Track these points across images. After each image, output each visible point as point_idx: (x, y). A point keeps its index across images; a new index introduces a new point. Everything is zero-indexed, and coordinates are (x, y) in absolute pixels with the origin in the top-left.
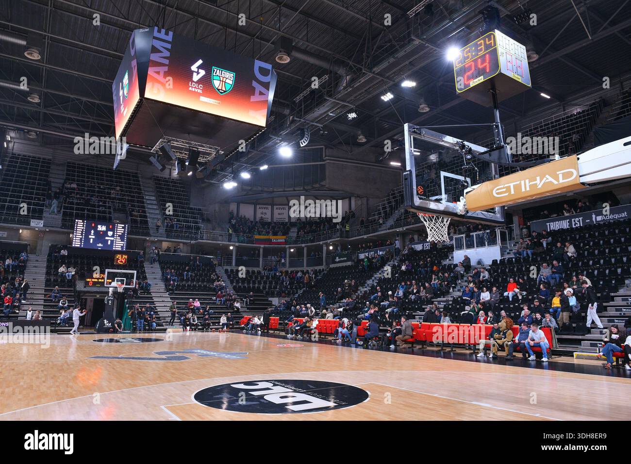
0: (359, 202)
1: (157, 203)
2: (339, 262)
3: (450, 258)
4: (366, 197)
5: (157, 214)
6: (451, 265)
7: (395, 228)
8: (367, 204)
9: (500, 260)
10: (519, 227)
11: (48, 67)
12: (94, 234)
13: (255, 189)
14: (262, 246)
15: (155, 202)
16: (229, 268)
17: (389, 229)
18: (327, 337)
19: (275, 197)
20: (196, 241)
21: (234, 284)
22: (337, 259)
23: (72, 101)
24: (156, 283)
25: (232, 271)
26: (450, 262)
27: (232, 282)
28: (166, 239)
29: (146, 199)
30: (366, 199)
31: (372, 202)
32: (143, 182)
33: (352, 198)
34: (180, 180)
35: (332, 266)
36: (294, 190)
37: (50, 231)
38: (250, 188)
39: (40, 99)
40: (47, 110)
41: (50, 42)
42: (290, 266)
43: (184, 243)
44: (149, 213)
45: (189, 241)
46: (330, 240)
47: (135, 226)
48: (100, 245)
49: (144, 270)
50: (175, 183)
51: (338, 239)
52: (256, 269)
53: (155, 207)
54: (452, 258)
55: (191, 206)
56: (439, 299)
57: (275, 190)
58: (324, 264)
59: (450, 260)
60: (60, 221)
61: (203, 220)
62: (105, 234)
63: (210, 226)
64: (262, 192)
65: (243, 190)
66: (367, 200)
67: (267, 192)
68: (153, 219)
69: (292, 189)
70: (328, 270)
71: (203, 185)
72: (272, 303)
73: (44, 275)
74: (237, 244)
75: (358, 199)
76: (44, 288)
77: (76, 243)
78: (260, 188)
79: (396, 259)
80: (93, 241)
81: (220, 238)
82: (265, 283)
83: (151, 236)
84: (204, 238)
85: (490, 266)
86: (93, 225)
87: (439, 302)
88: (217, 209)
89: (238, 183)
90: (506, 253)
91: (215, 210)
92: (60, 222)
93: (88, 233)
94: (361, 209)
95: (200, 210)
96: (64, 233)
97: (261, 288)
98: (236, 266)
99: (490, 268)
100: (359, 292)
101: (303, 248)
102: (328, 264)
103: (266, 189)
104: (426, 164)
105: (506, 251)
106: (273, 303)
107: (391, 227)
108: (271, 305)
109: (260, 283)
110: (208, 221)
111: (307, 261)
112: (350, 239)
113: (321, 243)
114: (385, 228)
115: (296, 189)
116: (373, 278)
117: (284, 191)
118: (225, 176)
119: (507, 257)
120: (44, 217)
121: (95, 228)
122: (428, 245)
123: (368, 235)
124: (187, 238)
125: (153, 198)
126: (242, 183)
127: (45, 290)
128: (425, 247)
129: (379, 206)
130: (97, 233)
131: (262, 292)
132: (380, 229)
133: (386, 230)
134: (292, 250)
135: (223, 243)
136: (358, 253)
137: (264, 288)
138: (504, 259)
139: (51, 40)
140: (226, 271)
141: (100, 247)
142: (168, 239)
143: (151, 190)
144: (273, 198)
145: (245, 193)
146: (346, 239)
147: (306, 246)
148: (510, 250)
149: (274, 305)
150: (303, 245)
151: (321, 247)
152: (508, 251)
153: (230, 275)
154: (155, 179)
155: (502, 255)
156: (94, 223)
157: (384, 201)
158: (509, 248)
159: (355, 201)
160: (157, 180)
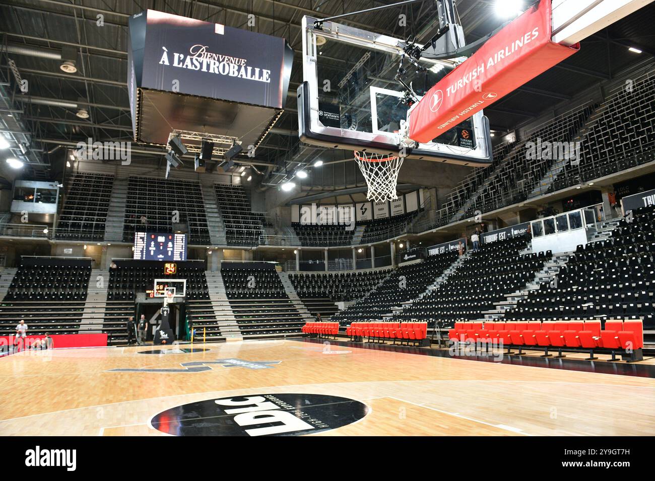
0: (428, 194)
1: (218, 211)
2: (409, 260)
3: (529, 246)
4: (435, 187)
5: (218, 222)
6: (529, 254)
7: (466, 218)
8: (437, 195)
9: (587, 245)
10: (610, 205)
11: (93, 81)
12: (155, 246)
13: (314, 188)
14: (327, 248)
15: (216, 210)
16: (293, 273)
17: (460, 220)
18: (385, 342)
19: (338, 196)
20: (257, 247)
21: (299, 289)
22: (406, 257)
23: (121, 114)
24: (217, 291)
25: (296, 276)
26: (529, 252)
27: (296, 288)
28: (226, 246)
29: (206, 208)
30: (434, 189)
31: (442, 192)
32: (203, 191)
33: (420, 190)
34: (242, 186)
35: (401, 265)
36: (357, 187)
37: (112, 245)
38: (309, 188)
39: (88, 114)
40: (101, 125)
41: (89, 55)
42: (358, 268)
43: (245, 250)
44: (209, 221)
45: (250, 248)
46: (397, 237)
47: (196, 236)
48: (161, 256)
49: (206, 280)
50: (237, 189)
51: (406, 235)
52: (321, 273)
53: (216, 215)
54: (531, 246)
55: (252, 212)
56: (513, 294)
57: (337, 188)
58: (393, 262)
59: (528, 249)
60: (122, 234)
61: (265, 225)
62: (165, 244)
63: (272, 230)
64: (323, 191)
65: (302, 191)
66: (437, 191)
67: (328, 191)
68: (214, 227)
69: (354, 186)
70: (397, 269)
71: (263, 189)
72: (337, 308)
73: (107, 289)
74: (300, 248)
75: (427, 190)
76: (105, 301)
77: (137, 256)
78: (320, 188)
79: (468, 253)
80: (154, 253)
81: (283, 242)
82: (331, 287)
83: (211, 244)
84: (266, 243)
85: (574, 253)
86: (153, 237)
87: (513, 298)
88: (278, 213)
89: (297, 184)
90: (594, 236)
91: (276, 214)
92: (121, 236)
93: (148, 245)
94: (430, 201)
95: (261, 215)
96: (126, 247)
97: (327, 292)
98: (300, 270)
99: (574, 254)
100: (427, 291)
101: (370, 247)
102: (396, 263)
103: (327, 188)
104: (502, 145)
105: (593, 234)
106: (340, 308)
107: (463, 218)
108: (337, 309)
109: (325, 287)
110: (271, 225)
111: (375, 261)
112: (419, 235)
113: (388, 241)
114: (455, 219)
115: (358, 185)
116: (443, 275)
117: (346, 188)
118: (281, 177)
119: (594, 240)
120: (106, 232)
121: (155, 240)
122: (503, 235)
123: (437, 229)
124: (248, 244)
125: (214, 206)
126: (301, 183)
127: (107, 303)
128: (500, 236)
129: (450, 196)
130: (157, 245)
131: (328, 297)
132: (450, 221)
133: (456, 221)
134: (360, 251)
135: (286, 247)
136: (428, 249)
137: (330, 293)
138: (591, 244)
139: (90, 53)
140: (290, 277)
141: (161, 258)
142: (229, 247)
143: (212, 198)
144: (336, 197)
145: (305, 194)
146: (414, 235)
147: (372, 245)
148: (598, 233)
149: (339, 310)
150: (370, 245)
151: (388, 245)
152: (596, 234)
153: (294, 281)
154: (215, 187)
155: (589, 239)
156: (154, 235)
157: (455, 190)
158: (597, 230)
159: (423, 193)
160: (218, 187)
